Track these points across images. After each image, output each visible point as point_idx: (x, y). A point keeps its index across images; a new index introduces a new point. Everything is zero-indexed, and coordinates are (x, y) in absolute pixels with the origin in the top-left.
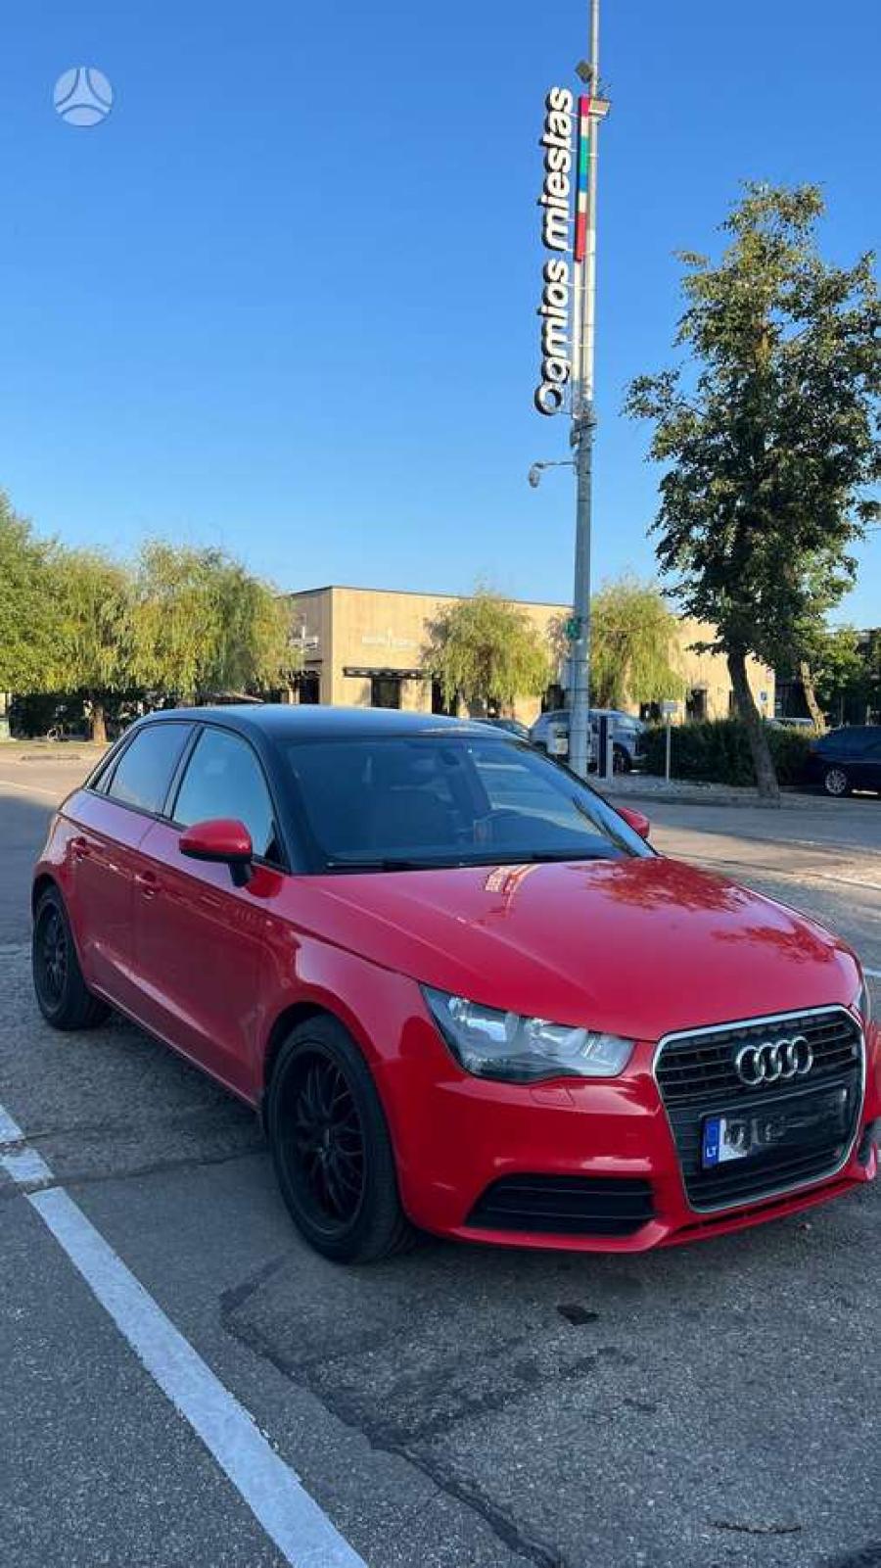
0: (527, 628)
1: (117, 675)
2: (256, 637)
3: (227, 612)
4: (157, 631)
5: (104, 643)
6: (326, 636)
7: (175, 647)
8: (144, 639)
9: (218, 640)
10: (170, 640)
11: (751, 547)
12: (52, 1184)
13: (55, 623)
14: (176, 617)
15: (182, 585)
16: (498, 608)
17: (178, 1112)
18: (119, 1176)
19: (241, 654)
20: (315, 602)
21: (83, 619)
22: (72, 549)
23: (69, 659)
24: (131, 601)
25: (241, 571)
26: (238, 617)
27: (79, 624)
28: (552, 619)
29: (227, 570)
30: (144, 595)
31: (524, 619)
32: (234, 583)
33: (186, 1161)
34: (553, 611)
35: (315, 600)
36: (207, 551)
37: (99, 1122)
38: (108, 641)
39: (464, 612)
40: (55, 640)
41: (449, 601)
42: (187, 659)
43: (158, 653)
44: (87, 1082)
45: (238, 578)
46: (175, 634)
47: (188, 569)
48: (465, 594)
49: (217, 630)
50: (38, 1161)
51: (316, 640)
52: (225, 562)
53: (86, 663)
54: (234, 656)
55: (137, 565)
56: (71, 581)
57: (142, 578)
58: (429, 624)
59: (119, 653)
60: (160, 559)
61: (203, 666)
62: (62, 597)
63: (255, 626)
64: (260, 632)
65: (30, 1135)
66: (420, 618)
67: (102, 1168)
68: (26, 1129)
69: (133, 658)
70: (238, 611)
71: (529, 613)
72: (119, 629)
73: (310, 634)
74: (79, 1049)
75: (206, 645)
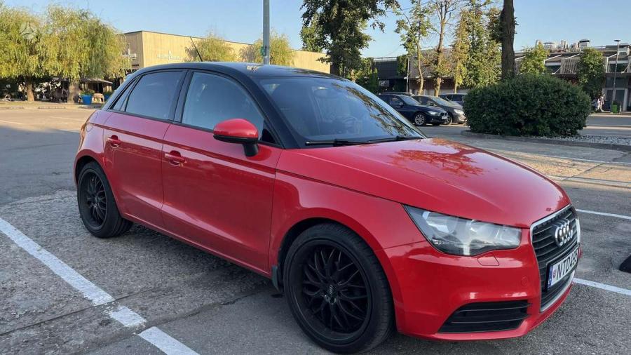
0: (231, 53)
1: (38, 69)
2: (108, 53)
3: (93, 40)
4: (58, 49)
5: (31, 54)
6: (140, 53)
7: (69, 56)
8: (52, 52)
9: (90, 53)
10: (66, 53)
11: (343, 17)
12: (148, 326)
13: (5, 44)
14: (68, 42)
15: (69, 27)
16: (217, 43)
17: (192, 278)
18: (184, 317)
19: (101, 60)
20: (134, 38)
21: (19, 42)
22: (10, 8)
23: (13, 61)
24: (44, 34)
25: (98, 21)
26: (99, 43)
27: (17, 45)
28: (241, 49)
29: (91, 21)
30: (50, 31)
31: (230, 49)
32: (95, 27)
33: (214, 305)
34: (241, 46)
35: (134, 37)
36: (81, 11)
37: (153, 287)
38: (32, 52)
39: (203, 45)
40: (5, 52)
41: (196, 39)
42: (74, 62)
43: (59, 59)
44: (133, 266)
45: (98, 25)
46: (68, 50)
47: (72, 19)
48: (204, 36)
49: (89, 49)
50: (132, 313)
51: (135, 55)
52: (90, 17)
53: (22, 63)
54: (98, 62)
55: (45, 17)
56: (12, 24)
57: (48, 23)
58: (187, 50)
59: (39, 59)
60: (57, 15)
61: (83, 66)
62: (7, 31)
63: (107, 47)
64: (110, 50)
65: (118, 298)
66: (183, 48)
67: (171, 313)
68: (113, 295)
69: (47, 61)
70: (99, 40)
71: (231, 46)
72: (38, 47)
73: (132, 53)
74: (118, 248)
75: (84, 56)
